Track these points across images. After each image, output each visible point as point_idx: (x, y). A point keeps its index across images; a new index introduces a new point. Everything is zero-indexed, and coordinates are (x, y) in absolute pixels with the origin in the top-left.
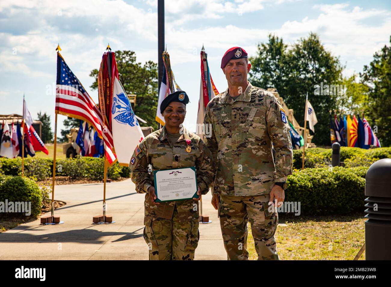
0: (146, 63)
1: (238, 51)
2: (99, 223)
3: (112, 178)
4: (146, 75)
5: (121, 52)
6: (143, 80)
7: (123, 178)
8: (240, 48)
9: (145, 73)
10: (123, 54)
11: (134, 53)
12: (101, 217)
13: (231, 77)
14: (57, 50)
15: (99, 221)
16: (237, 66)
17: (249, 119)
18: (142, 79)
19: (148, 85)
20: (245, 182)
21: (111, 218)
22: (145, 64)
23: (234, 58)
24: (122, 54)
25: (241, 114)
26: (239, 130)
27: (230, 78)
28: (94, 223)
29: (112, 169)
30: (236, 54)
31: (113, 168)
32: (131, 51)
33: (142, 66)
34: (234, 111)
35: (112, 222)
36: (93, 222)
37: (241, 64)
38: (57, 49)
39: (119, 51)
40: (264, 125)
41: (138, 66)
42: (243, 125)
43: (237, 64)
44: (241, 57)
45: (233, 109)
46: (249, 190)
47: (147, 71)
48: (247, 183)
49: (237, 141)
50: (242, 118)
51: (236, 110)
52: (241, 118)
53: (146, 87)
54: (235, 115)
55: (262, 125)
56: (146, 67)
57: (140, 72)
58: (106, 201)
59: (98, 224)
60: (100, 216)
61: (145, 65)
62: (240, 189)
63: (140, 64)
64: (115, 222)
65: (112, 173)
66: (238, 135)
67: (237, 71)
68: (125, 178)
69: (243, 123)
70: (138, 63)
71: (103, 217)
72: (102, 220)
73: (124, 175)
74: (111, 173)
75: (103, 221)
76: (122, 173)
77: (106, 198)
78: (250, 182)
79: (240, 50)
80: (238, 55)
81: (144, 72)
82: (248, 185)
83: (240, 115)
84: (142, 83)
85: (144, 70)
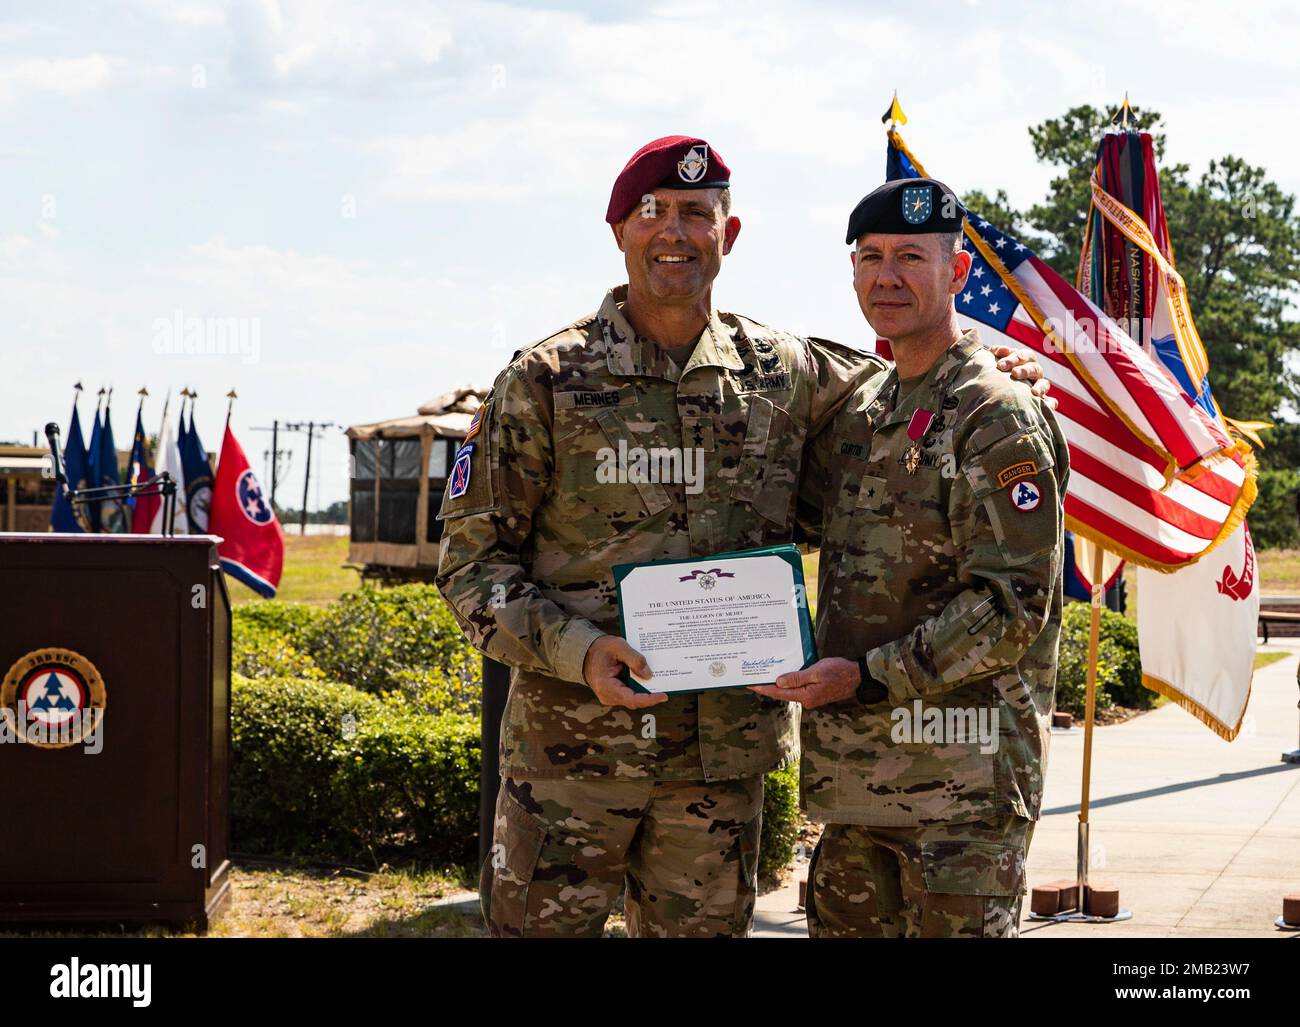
0: (1213, 167)
1: (692, 154)
2: (1059, 916)
3: (1072, 708)
4: (1211, 223)
5: (1094, 113)
6: (1195, 248)
7: (1120, 709)
8: (703, 143)
9: (1207, 215)
10: (1106, 124)
11: (1157, 116)
12: (1068, 890)
13: (650, 266)
14: (889, 122)
15: (1061, 909)
16: (681, 218)
17: (750, 447)
18: (1191, 240)
19: (1216, 269)
20: (737, 720)
21: (1114, 896)
22: (1207, 170)
23: (672, 181)
24: (1099, 120)
25: (721, 427)
26: (717, 495)
27: (645, 267)
28: (1034, 915)
29: (1075, 667)
30: (681, 166)
31: (1079, 663)
32: (1144, 108)
33: (1193, 181)
34: (691, 413)
35: (1118, 916)
36: (1033, 910)
37: (698, 214)
38: (887, 116)
39: (1086, 108)
40: (787, 471)
41: (1173, 180)
42: (732, 472)
43: (681, 212)
44: (704, 184)
45: (683, 401)
46: (750, 752)
47: (1216, 202)
48: (743, 721)
49: (711, 542)
50: (727, 443)
51: (696, 408)
52: (722, 441)
53: (1210, 278)
54: (697, 429)
55: (781, 471)
56: (1212, 184)
57: (1182, 206)
58: (1092, 813)
59: (1057, 922)
60: (1064, 886)
61: (1204, 178)
62: (719, 749)
63: (1184, 169)
64: (1129, 914)
65: (1076, 683)
66: (712, 516)
67: (679, 241)
68: (1131, 713)
69: (731, 466)
70: (1172, 167)
71: (1077, 889)
72: (1072, 902)
73: (1126, 695)
74: (1069, 684)
75: (1077, 906)
76: (1117, 687)
77: (1092, 797)
78: (754, 718)
79: (700, 151)
80: (692, 172)
81: (1203, 210)
82: (746, 732)
83: (716, 430)
84: (1188, 262)
85: (1202, 197)
